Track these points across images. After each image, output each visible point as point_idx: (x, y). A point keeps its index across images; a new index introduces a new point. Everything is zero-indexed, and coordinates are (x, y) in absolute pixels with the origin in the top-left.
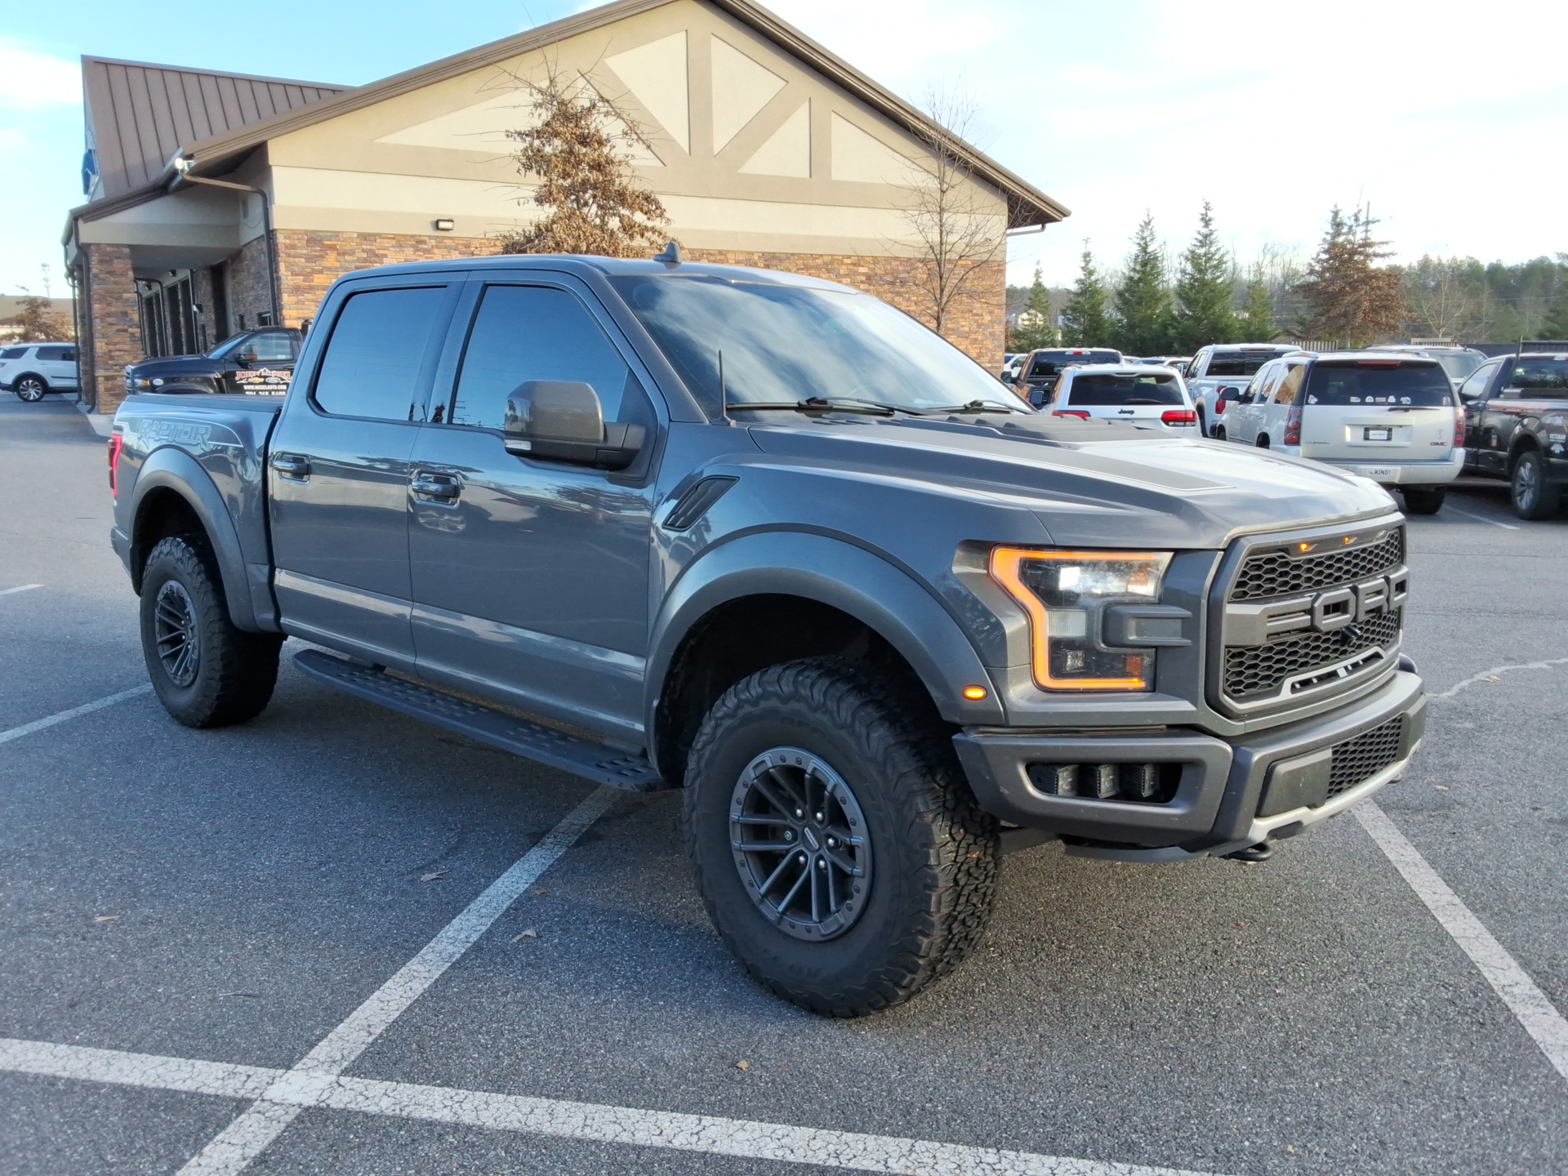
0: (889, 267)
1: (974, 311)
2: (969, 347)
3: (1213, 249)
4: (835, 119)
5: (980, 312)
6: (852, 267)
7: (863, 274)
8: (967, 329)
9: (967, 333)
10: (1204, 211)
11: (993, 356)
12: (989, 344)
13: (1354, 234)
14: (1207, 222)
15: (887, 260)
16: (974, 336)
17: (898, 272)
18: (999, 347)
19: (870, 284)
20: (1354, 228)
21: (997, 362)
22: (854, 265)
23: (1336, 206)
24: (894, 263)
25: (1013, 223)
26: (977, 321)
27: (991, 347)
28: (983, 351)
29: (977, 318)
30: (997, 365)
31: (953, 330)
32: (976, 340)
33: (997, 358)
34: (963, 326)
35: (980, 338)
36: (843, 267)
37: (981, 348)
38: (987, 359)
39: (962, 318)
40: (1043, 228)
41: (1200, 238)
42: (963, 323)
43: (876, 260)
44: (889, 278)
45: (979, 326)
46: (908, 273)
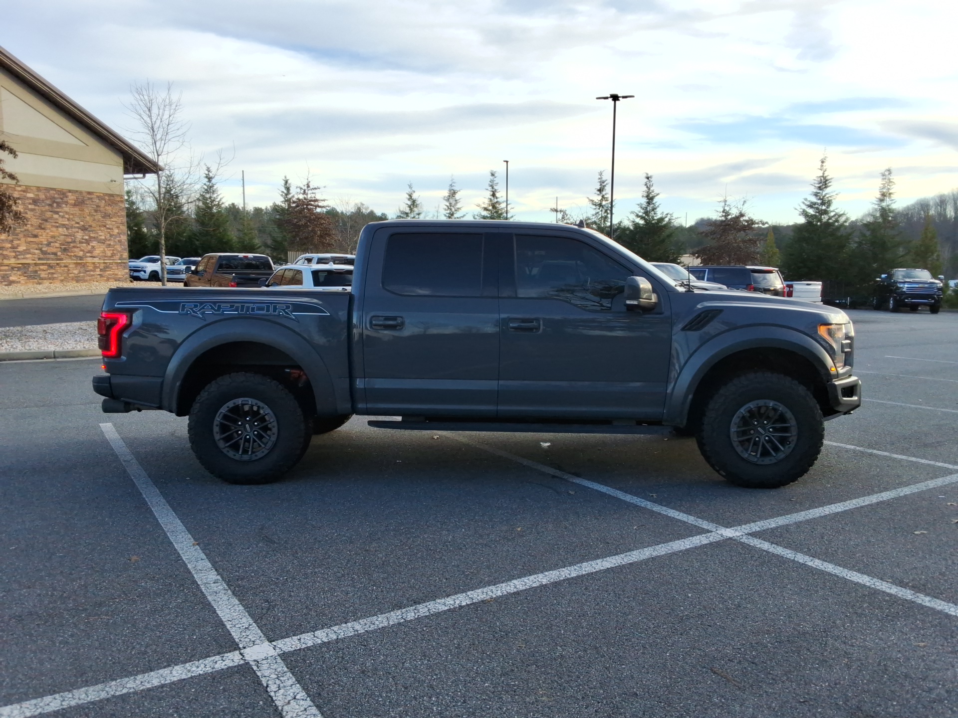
0: (48, 195)
1: (107, 226)
2: (106, 249)
3: (215, 196)
4: (4, 92)
5: (111, 227)
6: (22, 193)
7: (31, 198)
8: (103, 238)
9: (104, 240)
10: (207, 172)
11: (121, 255)
12: (118, 247)
13: (307, 194)
14: (210, 179)
15: (48, 189)
16: (108, 242)
17: (54, 198)
18: (125, 249)
19: (35, 205)
20: (306, 191)
21: (124, 259)
22: (24, 191)
23: (286, 177)
24: (51, 192)
25: (126, 171)
26: (109, 232)
27: (119, 249)
28: (115, 252)
29: (109, 230)
30: (124, 261)
31: (94, 238)
32: (110, 245)
33: (124, 257)
34: (101, 236)
35: (112, 243)
36: (16, 192)
37: (113, 250)
38: (117, 257)
39: (100, 230)
40: (144, 176)
41: (206, 188)
42: (101, 234)
43: (39, 189)
44: (48, 202)
45: (111, 236)
46: (62, 199)
